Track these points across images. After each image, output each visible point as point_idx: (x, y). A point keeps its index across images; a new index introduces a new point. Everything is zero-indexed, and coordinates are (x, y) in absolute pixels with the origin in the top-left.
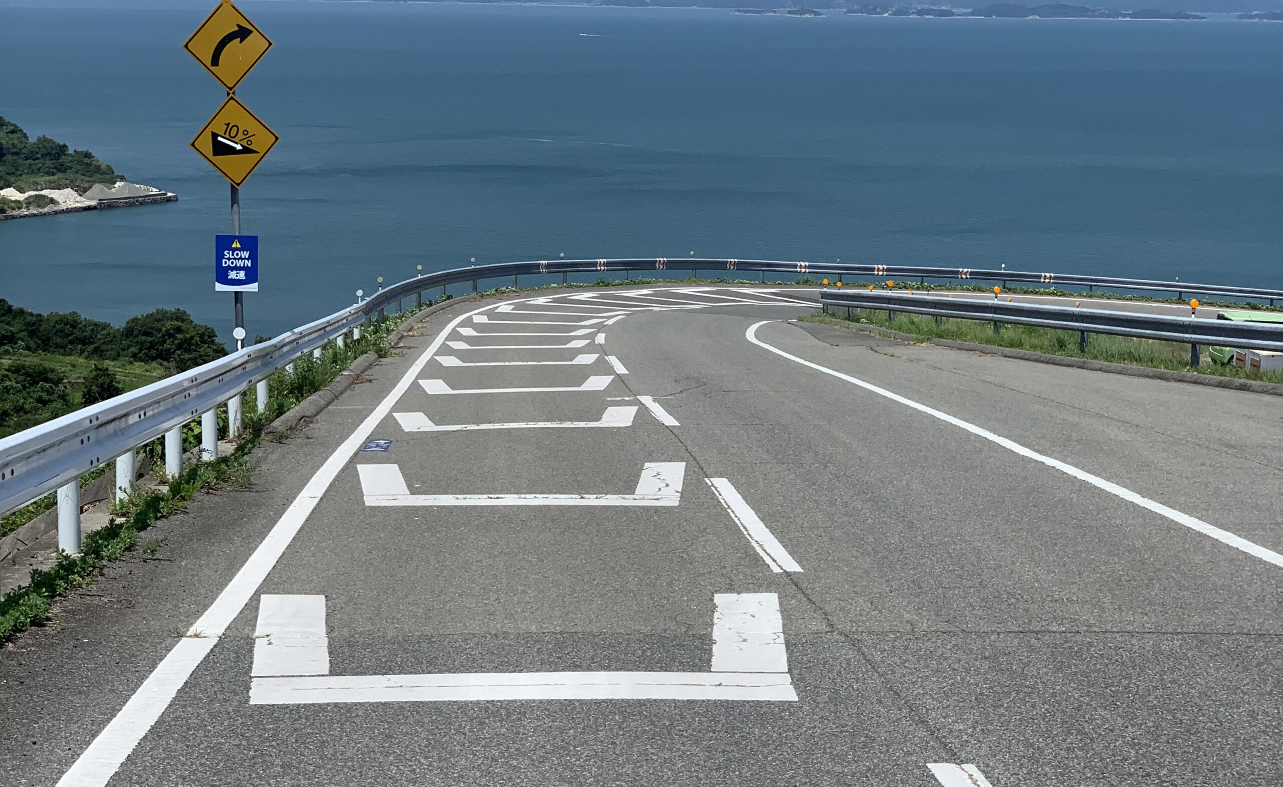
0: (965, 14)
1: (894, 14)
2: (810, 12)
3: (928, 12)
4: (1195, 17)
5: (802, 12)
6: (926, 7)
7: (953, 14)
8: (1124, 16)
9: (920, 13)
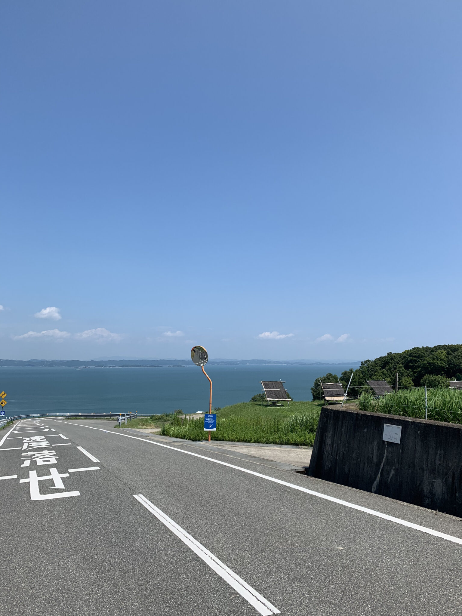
0: (118, 367)
1: (104, 367)
2: (88, 367)
3: (111, 367)
4: (160, 366)
5: (86, 367)
6: (110, 366)
7: (115, 367)
8: (148, 366)
9: (109, 367)
